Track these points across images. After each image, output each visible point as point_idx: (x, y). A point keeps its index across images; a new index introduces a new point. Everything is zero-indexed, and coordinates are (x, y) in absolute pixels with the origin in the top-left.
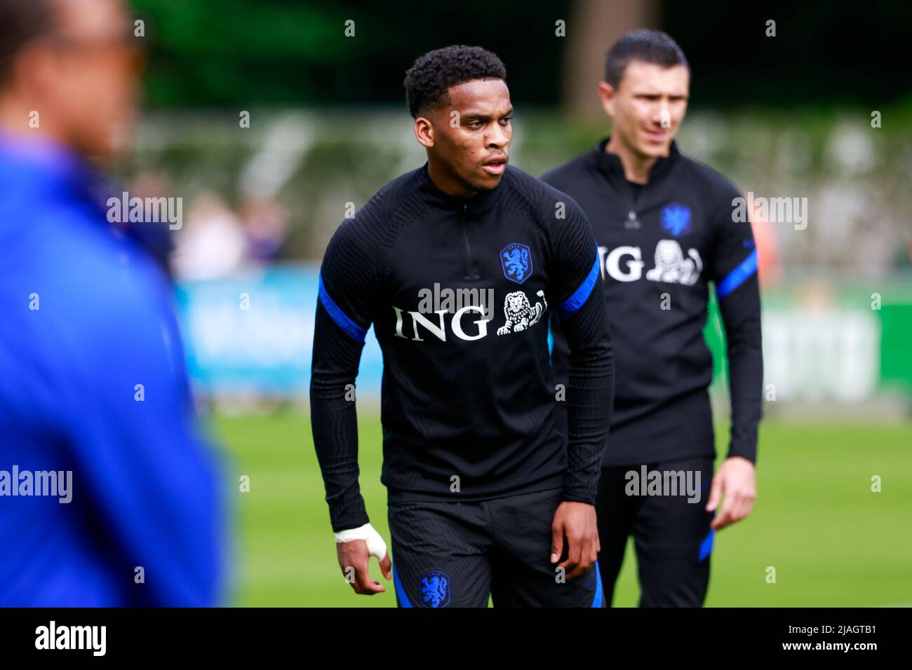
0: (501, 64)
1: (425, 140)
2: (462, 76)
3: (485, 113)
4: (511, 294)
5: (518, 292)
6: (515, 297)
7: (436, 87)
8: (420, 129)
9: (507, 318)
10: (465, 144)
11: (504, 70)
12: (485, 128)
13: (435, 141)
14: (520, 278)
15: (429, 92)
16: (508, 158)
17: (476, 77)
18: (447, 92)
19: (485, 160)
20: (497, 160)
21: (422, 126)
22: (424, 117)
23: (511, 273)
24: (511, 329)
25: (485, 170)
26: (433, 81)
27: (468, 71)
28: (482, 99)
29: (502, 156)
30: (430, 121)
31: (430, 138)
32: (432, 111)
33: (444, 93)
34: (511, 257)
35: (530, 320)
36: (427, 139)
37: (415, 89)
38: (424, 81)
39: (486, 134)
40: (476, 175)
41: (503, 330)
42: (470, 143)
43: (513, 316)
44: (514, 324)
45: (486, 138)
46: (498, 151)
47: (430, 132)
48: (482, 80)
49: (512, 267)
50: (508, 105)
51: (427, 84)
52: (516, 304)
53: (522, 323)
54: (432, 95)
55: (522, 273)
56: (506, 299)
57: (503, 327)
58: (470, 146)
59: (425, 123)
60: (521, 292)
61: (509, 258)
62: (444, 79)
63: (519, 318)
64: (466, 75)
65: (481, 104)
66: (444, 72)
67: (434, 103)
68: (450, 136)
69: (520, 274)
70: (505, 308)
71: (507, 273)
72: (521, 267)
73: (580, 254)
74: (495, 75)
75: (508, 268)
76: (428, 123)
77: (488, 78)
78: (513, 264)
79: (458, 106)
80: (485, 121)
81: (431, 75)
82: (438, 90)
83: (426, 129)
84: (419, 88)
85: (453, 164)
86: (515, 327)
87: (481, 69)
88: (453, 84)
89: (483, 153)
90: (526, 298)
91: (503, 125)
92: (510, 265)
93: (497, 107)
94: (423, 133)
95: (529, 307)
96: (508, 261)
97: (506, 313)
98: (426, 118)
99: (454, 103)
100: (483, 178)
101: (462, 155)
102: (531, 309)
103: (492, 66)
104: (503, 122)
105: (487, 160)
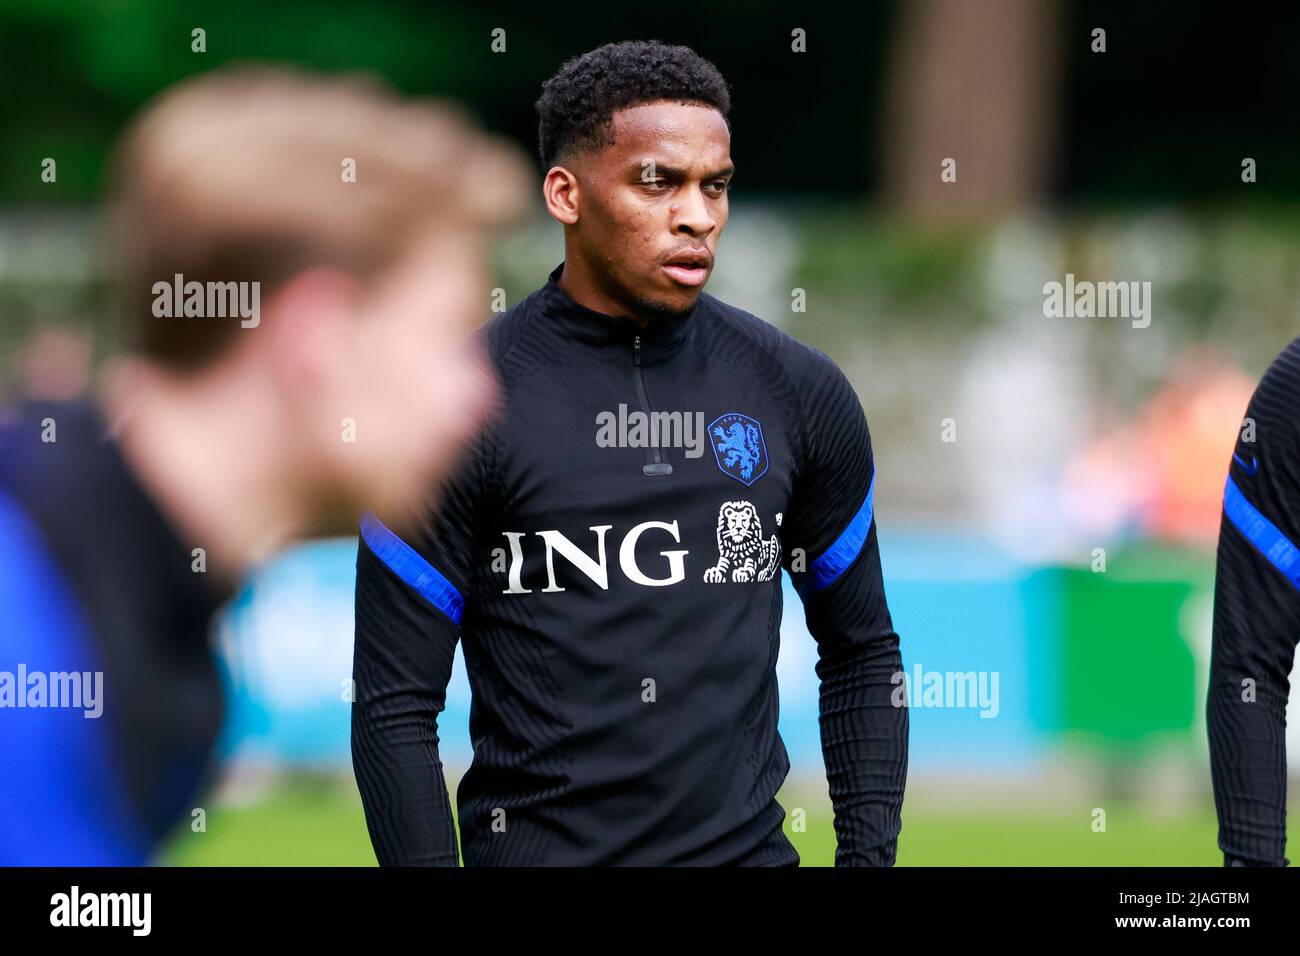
0: (722, 81)
1: (562, 209)
2: (641, 91)
3: (675, 166)
4: (729, 503)
5: (744, 504)
6: (736, 510)
7: (591, 109)
8: (555, 188)
9: (722, 552)
10: (633, 221)
11: (725, 94)
12: (674, 195)
13: (579, 213)
14: (747, 474)
15: (578, 118)
16: (713, 258)
17: (669, 96)
18: (611, 119)
19: (667, 255)
20: (691, 258)
21: (560, 182)
22: (564, 167)
23: (729, 463)
24: (728, 574)
25: (666, 275)
26: (587, 96)
27: (653, 83)
28: (674, 137)
29: (701, 251)
30: (574, 174)
31: (572, 206)
32: (581, 154)
33: (605, 120)
34: (729, 436)
35: (760, 568)
36: (565, 207)
37: (553, 113)
38: (570, 97)
39: (676, 207)
40: (651, 283)
41: (714, 574)
42: (643, 219)
43: (731, 551)
44: (732, 567)
45: (673, 213)
46: (696, 241)
47: (573, 195)
48: (679, 103)
49: (730, 453)
50: (724, 158)
51: (575, 103)
52: (739, 525)
53: (745, 569)
54: (582, 123)
55: (750, 466)
56: (721, 512)
57: (714, 569)
58: (642, 226)
59: (565, 178)
60: (748, 504)
61: (724, 438)
62: (608, 94)
63: (742, 555)
64: (649, 89)
65: (669, 146)
66: (609, 82)
67: (585, 139)
68: (607, 203)
69: (746, 468)
70: (719, 530)
71: (723, 463)
72: (746, 455)
73: (855, 448)
74: (707, 98)
75: (725, 454)
76: (571, 178)
77: (691, 101)
78: (734, 449)
79: (627, 146)
80: (673, 179)
81: (583, 86)
82: (595, 115)
83: (566, 189)
84: (561, 110)
85: (610, 259)
86: (735, 572)
87: (679, 82)
88: (625, 104)
89: (666, 242)
90: (756, 517)
91: (712, 197)
92: (727, 450)
93: (702, 156)
94: (560, 197)
95: (760, 538)
96: (724, 442)
97: (720, 542)
98: (568, 170)
99: (619, 140)
100: (661, 288)
101: (627, 242)
102: (765, 543)
103: (700, 81)
104: (712, 188)
105: (672, 255)
